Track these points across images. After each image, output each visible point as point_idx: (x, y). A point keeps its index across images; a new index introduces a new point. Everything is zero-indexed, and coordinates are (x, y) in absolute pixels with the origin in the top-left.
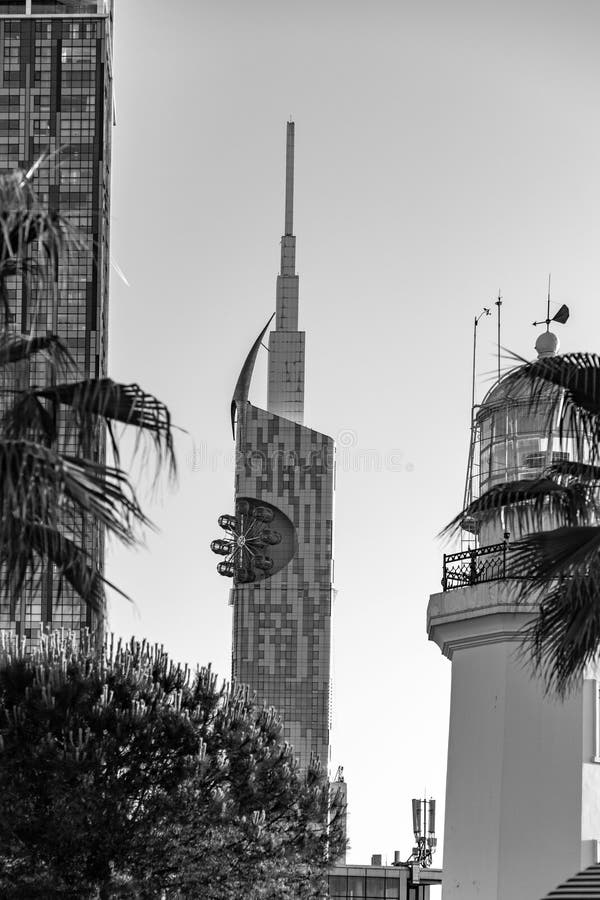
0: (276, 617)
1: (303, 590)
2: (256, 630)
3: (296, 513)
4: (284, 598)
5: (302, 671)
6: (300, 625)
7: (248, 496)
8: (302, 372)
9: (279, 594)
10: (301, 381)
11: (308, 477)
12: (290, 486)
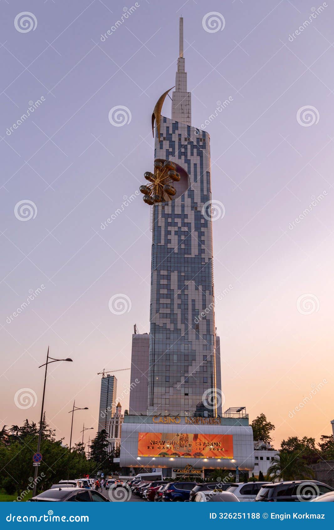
0: (178, 221)
1: (194, 207)
2: (166, 227)
3: (189, 167)
4: (183, 210)
5: (195, 251)
6: (193, 225)
7: (161, 158)
8: (189, 109)
9: (180, 208)
10: (189, 113)
11: (195, 150)
12: (185, 154)
